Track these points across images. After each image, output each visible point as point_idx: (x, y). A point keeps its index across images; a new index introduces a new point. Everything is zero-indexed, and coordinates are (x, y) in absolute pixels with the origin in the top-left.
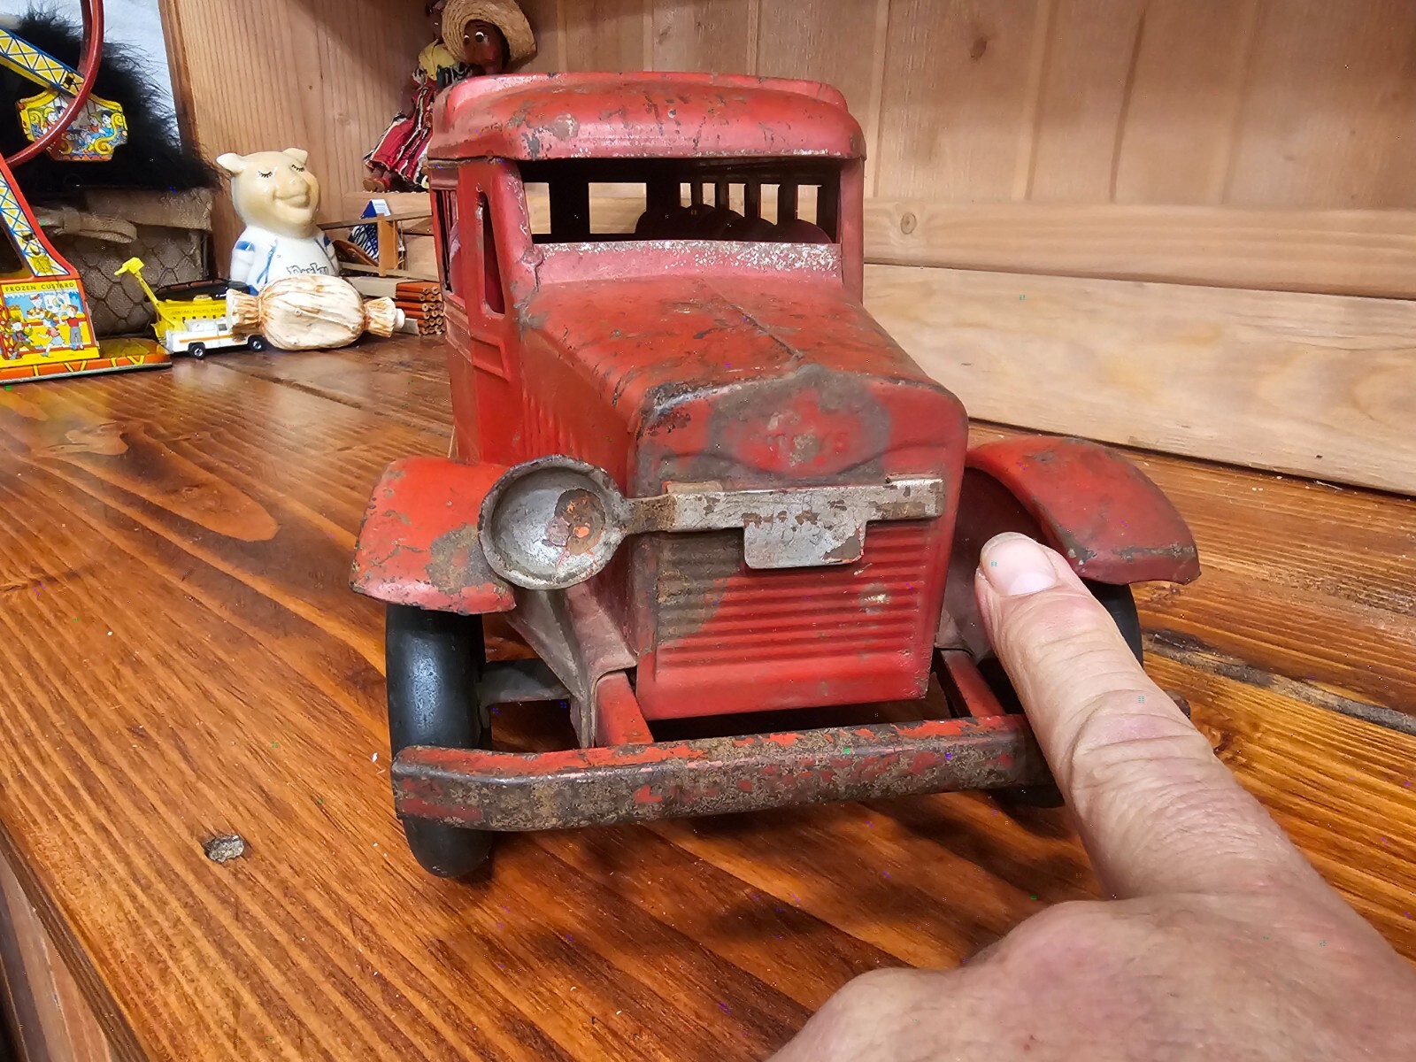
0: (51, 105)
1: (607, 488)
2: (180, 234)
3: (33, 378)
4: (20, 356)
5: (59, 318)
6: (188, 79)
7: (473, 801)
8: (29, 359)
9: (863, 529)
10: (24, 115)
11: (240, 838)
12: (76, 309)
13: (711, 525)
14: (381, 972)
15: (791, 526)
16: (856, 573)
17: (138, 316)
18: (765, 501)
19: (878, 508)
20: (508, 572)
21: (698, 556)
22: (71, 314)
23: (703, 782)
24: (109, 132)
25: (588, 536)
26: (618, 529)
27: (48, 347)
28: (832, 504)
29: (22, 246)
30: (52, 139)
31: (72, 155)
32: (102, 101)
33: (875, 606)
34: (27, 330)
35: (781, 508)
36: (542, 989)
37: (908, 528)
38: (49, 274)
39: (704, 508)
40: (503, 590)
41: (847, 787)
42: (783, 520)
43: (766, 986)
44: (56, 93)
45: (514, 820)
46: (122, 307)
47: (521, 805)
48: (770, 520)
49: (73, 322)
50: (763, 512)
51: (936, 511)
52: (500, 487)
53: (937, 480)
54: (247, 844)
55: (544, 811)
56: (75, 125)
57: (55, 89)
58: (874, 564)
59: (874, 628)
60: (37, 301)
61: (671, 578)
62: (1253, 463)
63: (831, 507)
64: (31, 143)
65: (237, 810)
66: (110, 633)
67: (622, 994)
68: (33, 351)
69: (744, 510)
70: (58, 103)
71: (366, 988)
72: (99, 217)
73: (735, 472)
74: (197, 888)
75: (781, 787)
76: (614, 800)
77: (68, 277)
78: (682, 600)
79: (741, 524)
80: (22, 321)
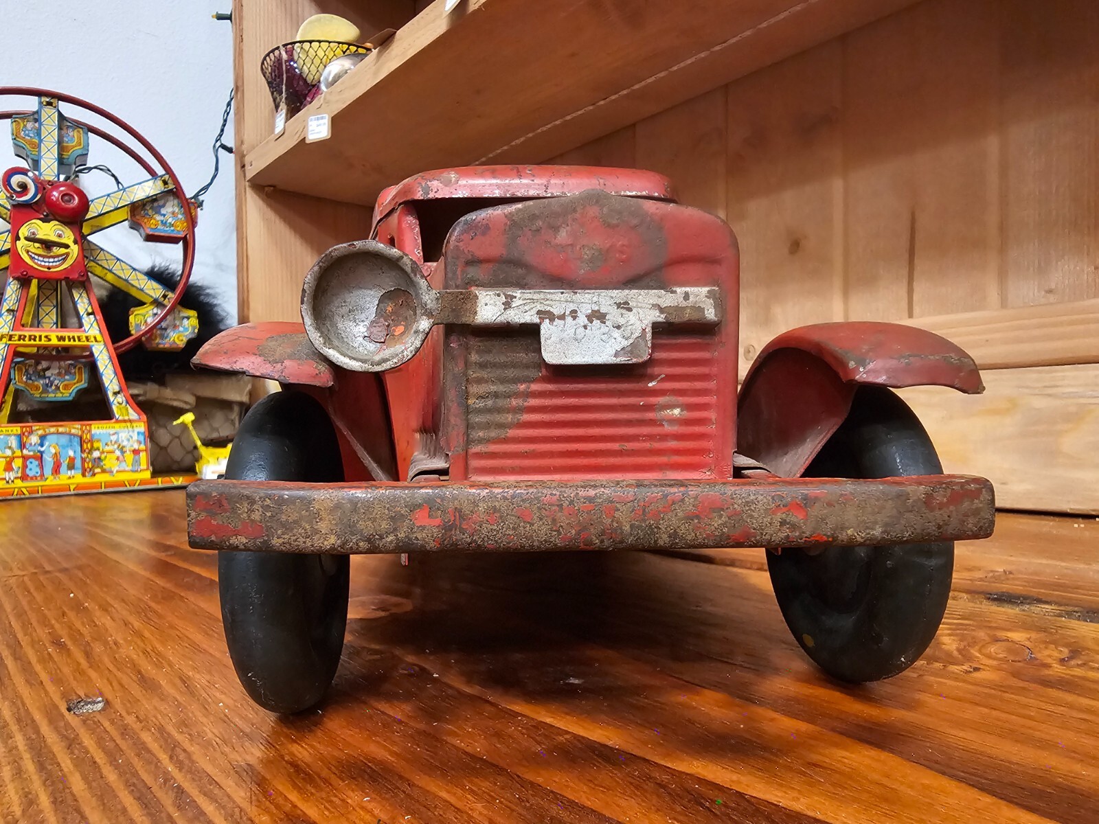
0: (151, 312)
1: (415, 275)
2: (226, 405)
3: (100, 491)
4: (94, 475)
5: (127, 449)
6: (248, 308)
7: (256, 516)
8: (101, 478)
9: (649, 330)
10: (131, 318)
11: (103, 701)
12: (140, 443)
13: (509, 320)
14: (181, 784)
15: (582, 324)
16: (650, 385)
17: (188, 460)
18: (558, 300)
19: (662, 310)
20: (327, 349)
21: (503, 359)
22: (136, 446)
23: (482, 507)
24: (186, 329)
25: (403, 334)
26: (425, 317)
27: (115, 469)
28: (619, 305)
29: (111, 398)
30: (147, 332)
31: (158, 344)
32: (184, 310)
33: (673, 421)
34: (103, 456)
35: (572, 307)
36: (334, 799)
37: (694, 341)
38: (126, 418)
39: (503, 304)
40: (323, 368)
41: (632, 526)
42: (574, 318)
43: (571, 802)
44: (155, 305)
45: (294, 536)
46: (177, 454)
47: (301, 518)
48: (562, 317)
49: (136, 452)
50: (556, 311)
51: (716, 315)
52: (321, 264)
53: (714, 288)
54: (107, 703)
55: (323, 526)
56: (164, 324)
57: (157, 303)
58: (666, 375)
59: (673, 444)
60: (114, 436)
61: (479, 381)
62: (1071, 509)
63: (618, 308)
64: (132, 335)
65: (111, 684)
66: (72, 595)
67: (417, 804)
68: (104, 471)
69: (540, 307)
70: (155, 311)
71: (160, 794)
72: (172, 390)
73: (531, 279)
74: (45, 729)
75: (563, 519)
76: (392, 518)
77: (139, 420)
78: (490, 403)
79: (536, 320)
80: (101, 450)
